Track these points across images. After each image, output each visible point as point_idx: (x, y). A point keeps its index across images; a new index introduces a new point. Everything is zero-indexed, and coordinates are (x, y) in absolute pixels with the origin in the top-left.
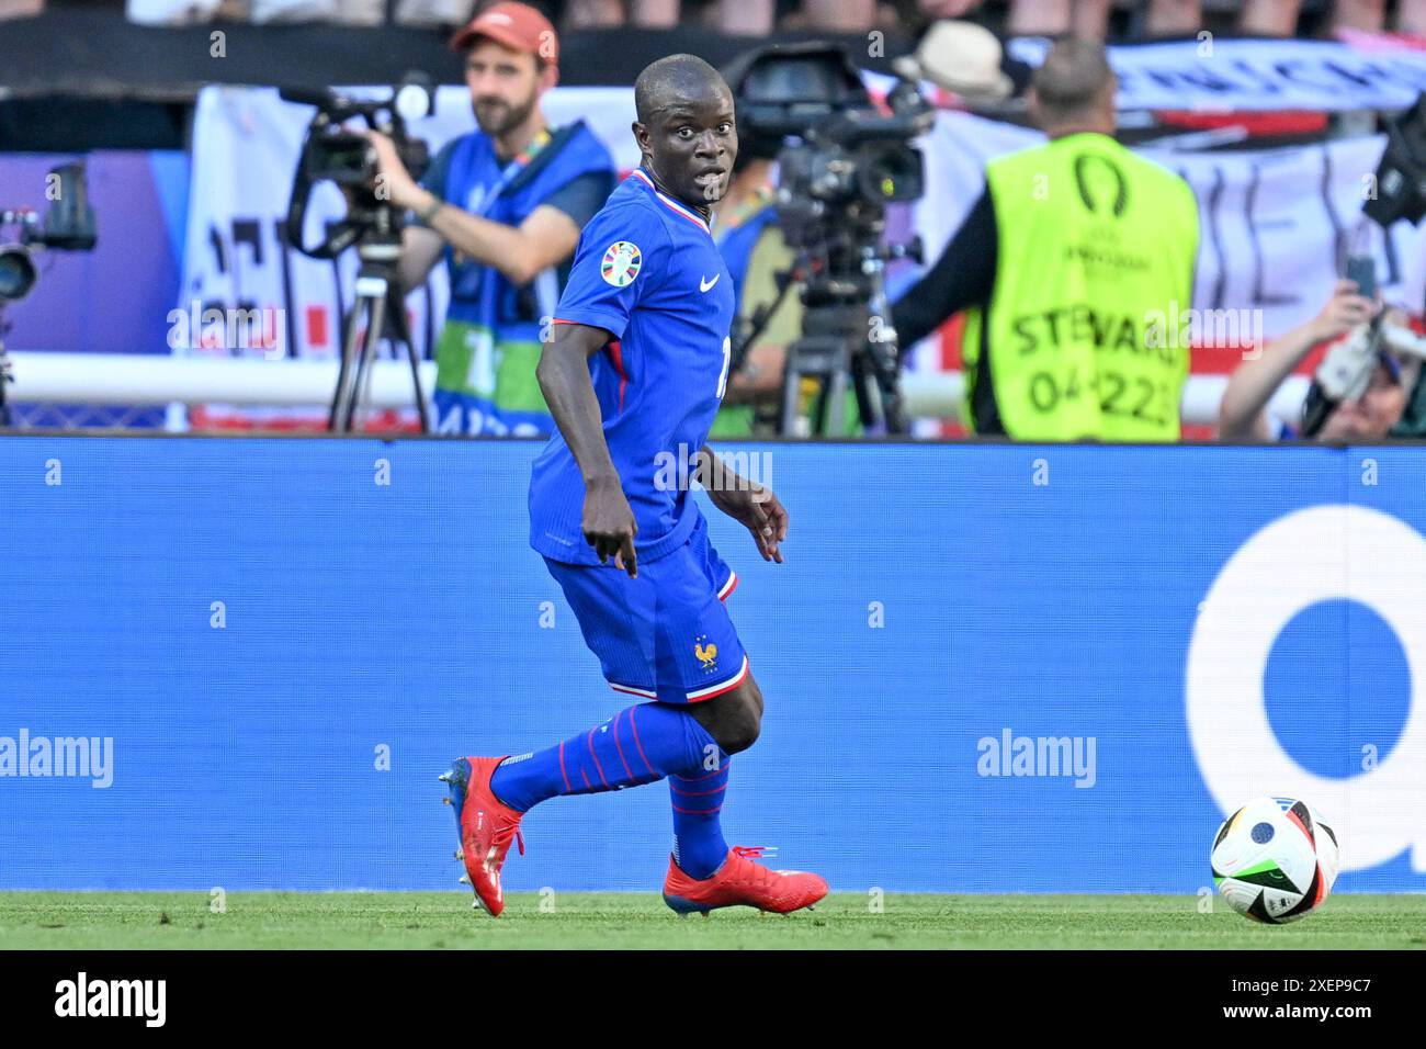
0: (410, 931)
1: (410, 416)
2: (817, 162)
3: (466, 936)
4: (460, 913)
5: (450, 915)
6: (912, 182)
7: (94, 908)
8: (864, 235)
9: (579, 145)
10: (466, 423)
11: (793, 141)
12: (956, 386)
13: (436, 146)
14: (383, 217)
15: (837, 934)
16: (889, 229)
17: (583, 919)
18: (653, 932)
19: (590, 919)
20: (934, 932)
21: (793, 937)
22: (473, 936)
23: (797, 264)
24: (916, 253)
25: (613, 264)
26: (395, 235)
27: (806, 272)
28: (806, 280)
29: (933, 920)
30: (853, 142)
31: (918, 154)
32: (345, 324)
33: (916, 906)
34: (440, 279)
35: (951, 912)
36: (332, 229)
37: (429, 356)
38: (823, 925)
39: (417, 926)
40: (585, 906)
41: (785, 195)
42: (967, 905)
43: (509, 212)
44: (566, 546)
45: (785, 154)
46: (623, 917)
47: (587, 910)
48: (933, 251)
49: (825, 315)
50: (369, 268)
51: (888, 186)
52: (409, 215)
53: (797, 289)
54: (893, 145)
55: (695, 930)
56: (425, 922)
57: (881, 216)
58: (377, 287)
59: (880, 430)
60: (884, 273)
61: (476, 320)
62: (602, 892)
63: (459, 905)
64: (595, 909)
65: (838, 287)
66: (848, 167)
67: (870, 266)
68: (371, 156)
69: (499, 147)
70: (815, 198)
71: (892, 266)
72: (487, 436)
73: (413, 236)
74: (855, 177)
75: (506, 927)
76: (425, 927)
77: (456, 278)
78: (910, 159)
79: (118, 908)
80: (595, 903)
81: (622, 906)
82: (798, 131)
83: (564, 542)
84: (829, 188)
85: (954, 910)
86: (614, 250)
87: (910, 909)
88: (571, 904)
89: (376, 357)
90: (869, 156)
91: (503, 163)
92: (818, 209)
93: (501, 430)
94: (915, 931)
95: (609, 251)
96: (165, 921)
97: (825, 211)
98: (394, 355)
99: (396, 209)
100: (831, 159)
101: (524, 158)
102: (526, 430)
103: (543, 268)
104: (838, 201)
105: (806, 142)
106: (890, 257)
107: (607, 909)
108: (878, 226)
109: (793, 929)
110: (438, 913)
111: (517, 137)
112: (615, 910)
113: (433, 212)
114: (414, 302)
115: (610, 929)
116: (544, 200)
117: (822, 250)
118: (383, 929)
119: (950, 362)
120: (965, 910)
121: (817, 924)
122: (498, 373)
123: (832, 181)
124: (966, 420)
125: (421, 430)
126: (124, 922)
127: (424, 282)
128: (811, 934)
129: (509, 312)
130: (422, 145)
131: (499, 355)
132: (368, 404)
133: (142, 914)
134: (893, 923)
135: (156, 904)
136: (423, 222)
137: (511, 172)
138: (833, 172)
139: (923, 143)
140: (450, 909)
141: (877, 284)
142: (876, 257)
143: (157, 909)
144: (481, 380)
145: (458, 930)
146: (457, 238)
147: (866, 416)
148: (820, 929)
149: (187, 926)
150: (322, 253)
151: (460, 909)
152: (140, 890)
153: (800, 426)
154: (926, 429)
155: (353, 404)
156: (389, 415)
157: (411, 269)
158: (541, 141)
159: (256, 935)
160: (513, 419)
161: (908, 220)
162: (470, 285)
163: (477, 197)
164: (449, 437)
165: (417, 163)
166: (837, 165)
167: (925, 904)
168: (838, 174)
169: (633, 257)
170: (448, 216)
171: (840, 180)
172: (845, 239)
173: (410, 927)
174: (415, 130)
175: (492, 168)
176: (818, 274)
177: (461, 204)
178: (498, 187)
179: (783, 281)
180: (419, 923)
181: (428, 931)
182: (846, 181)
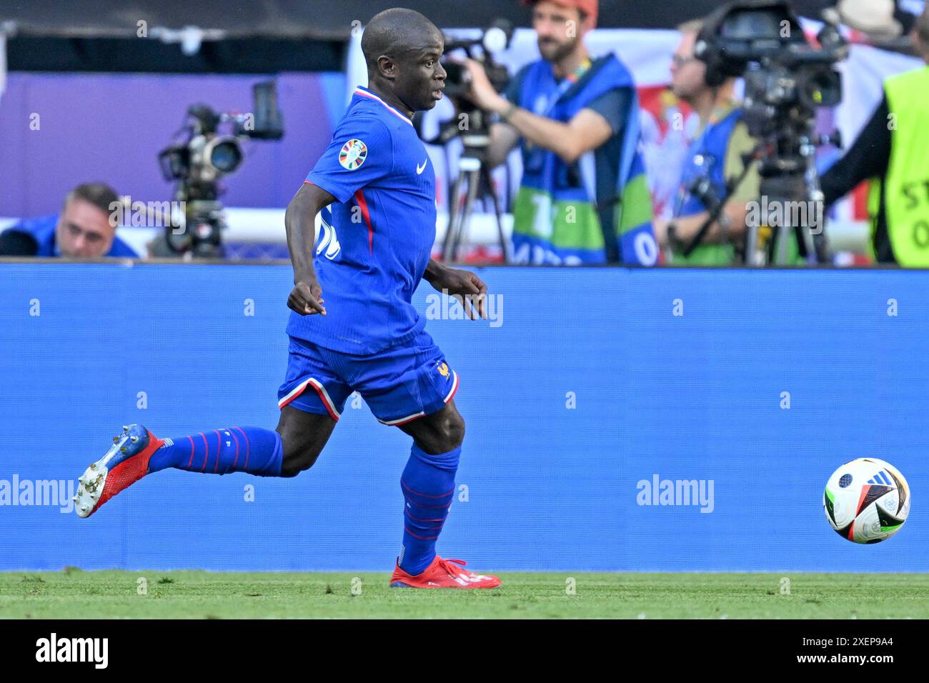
0: (495, 598)
1: (495, 252)
2: (770, 80)
3: (533, 602)
4: (528, 586)
5: (521, 587)
6: (833, 93)
7: (282, 583)
8: (801, 128)
9: (610, 69)
10: (531, 255)
11: (753, 65)
12: (864, 230)
13: (514, 69)
14: (477, 117)
15: (783, 600)
16: (818, 125)
17: (611, 590)
18: (658, 598)
19: (616, 590)
20: (847, 599)
21: (752, 602)
22: (536, 601)
23: (756, 149)
24: (836, 141)
25: (348, 153)
26: (485, 129)
27: (763, 154)
28: (761, 158)
29: (847, 591)
30: (794, 66)
31: (838, 75)
32: (451, 189)
33: (836, 581)
34: (516, 160)
35: (859, 585)
36: (443, 125)
37: (509, 210)
38: (773, 594)
39: (500, 595)
40: (612, 582)
41: (749, 102)
42: (870, 580)
43: (562, 113)
44: (357, 344)
45: (748, 74)
46: (638, 589)
47: (614, 584)
48: (848, 139)
49: (775, 183)
50: (468, 151)
51: (818, 96)
52: (496, 116)
53: (756, 166)
54: (822, 68)
55: (687, 597)
56: (504, 592)
57: (812, 115)
58: (473, 164)
59: (812, 260)
60: (815, 155)
61: (539, 187)
62: (624, 571)
63: (527, 580)
64: (619, 584)
65: (785, 164)
66: (790, 83)
67: (806, 150)
68: (467, 76)
69: (556, 70)
70: (768, 103)
71: (821, 150)
72: (547, 265)
73: (498, 131)
74: (796, 90)
75: (558, 595)
76: (505, 595)
77: (527, 158)
78: (832, 78)
79: (298, 583)
80: (620, 579)
81: (638, 581)
82: (757, 58)
83: (356, 341)
84: (779, 98)
85: (862, 583)
86: (350, 144)
87: (832, 584)
88: (603, 580)
89: (473, 211)
90: (805, 76)
91: (559, 80)
92: (771, 111)
93: (556, 260)
94: (835, 598)
95: (347, 144)
96: (329, 592)
97: (776, 112)
98: (485, 210)
99: (486, 113)
100: (780, 77)
101: (574, 77)
102: (573, 260)
103: (583, 151)
104: (784, 106)
105: (762, 67)
106: (819, 144)
107: (628, 583)
108: (810, 122)
109: (753, 597)
110: (513, 586)
111: (568, 63)
112: (632, 584)
113: (510, 113)
114: (498, 175)
115: (630, 596)
116: (587, 105)
117: (773, 139)
118: (476, 596)
119: (860, 214)
120: (869, 584)
121: (769, 593)
122: (555, 222)
123: (780, 92)
124: (870, 253)
125: (502, 261)
126: (301, 592)
127: (504, 162)
128: (765, 600)
129: (563, 181)
130: (504, 69)
131: (556, 210)
132: (468, 243)
133: (313, 588)
134: (820, 593)
135: (323, 580)
136: (504, 120)
137: (565, 87)
138: (781, 86)
139: (842, 67)
140: (522, 583)
141: (810, 162)
142: (810, 143)
143: (323, 583)
144: (543, 227)
145: (527, 597)
146: (527, 132)
147: (802, 250)
148: (771, 596)
149: (344, 595)
150: (438, 142)
151: (528, 583)
152: (313, 571)
153: (758, 257)
154: (844, 259)
155: (457, 243)
156: (481, 250)
157: (496, 153)
158: (584, 66)
159: (390, 601)
160: (563, 253)
161: (831, 118)
162: (536, 163)
163: (542, 104)
164: (521, 265)
165: (500, 81)
166: (783, 81)
167: (842, 580)
168: (784, 88)
169: (361, 151)
170: (521, 116)
171: (785, 92)
172: (789, 131)
173: (495, 595)
174: (500, 59)
175: (551, 84)
176: (770, 156)
177: (530, 108)
178: (555, 97)
179: (747, 160)
180: (500, 592)
181: (507, 598)
182: (789, 94)
